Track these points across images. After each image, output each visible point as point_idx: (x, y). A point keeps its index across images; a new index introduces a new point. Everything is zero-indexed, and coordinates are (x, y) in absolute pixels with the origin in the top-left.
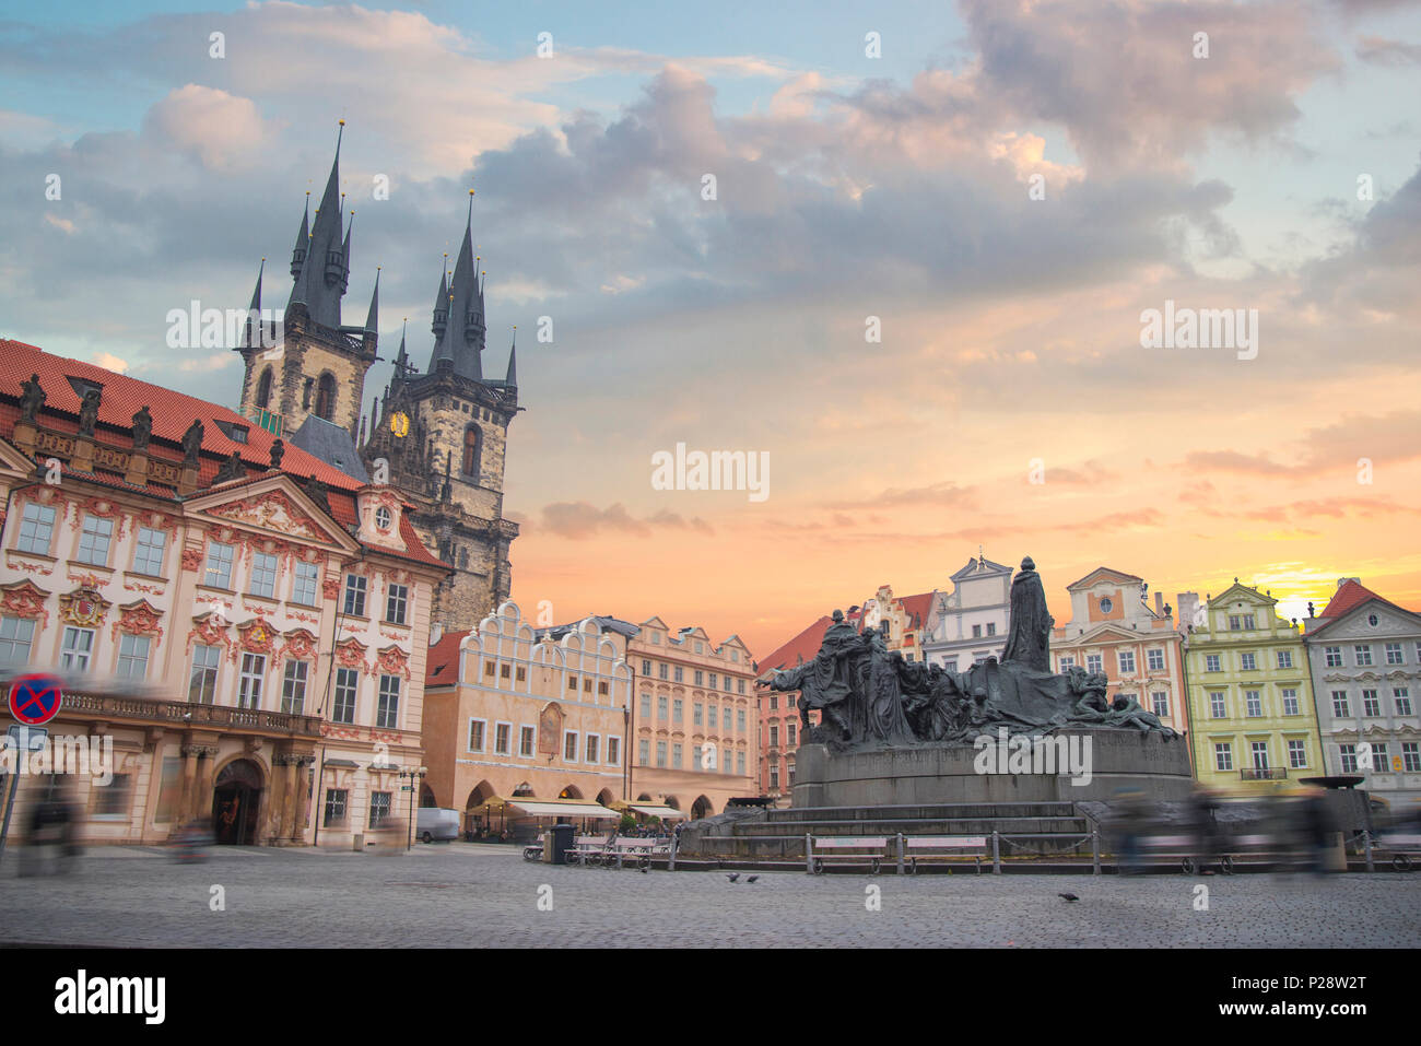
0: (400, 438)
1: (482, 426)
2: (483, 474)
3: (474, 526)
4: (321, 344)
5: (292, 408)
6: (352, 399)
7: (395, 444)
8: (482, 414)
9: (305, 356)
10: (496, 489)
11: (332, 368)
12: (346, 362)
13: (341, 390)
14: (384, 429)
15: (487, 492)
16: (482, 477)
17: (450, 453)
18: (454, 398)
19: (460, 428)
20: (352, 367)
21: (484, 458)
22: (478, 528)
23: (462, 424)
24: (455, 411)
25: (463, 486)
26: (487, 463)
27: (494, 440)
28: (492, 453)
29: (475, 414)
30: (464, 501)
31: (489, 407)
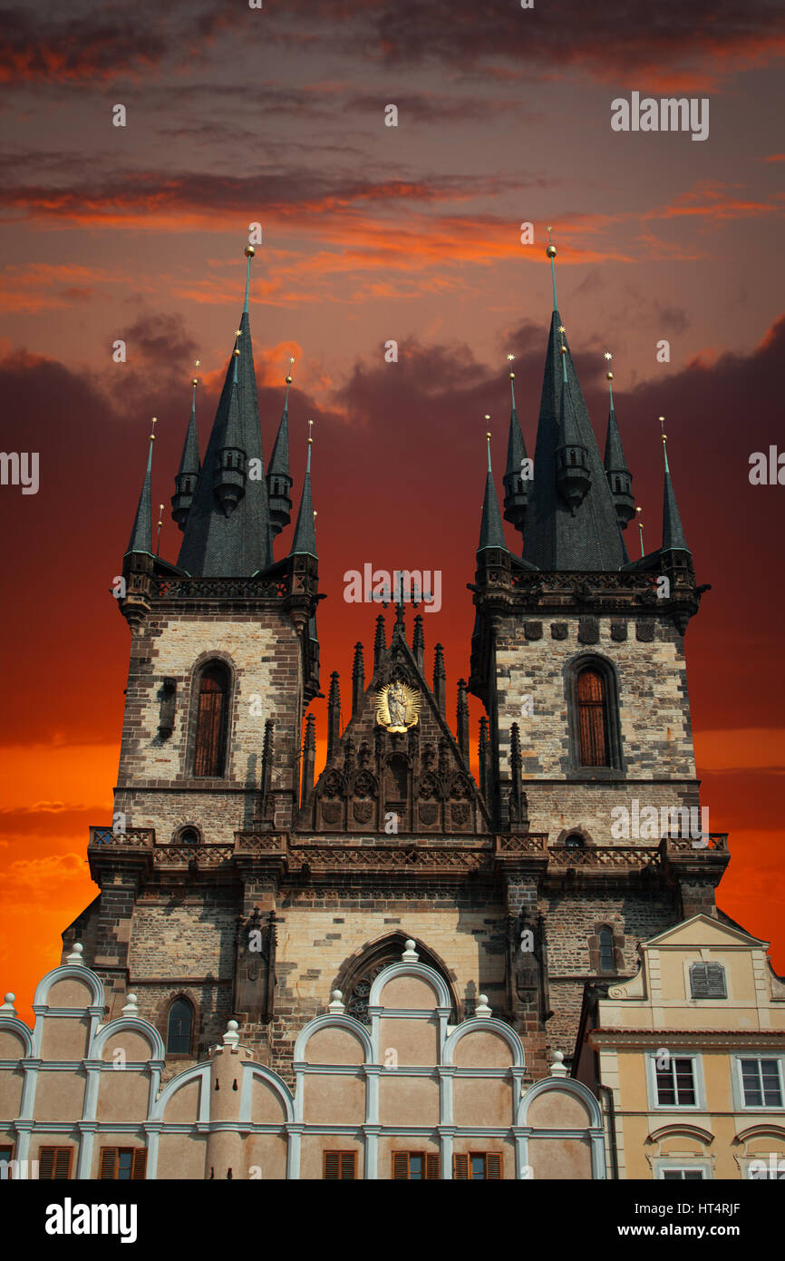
0: (400, 735)
1: (612, 655)
2: (633, 753)
3: (613, 870)
4: (190, 609)
5: (136, 742)
6: (273, 691)
7: (388, 748)
9: (158, 643)
10: (679, 776)
11: (222, 647)
12: (252, 626)
13: (244, 682)
14: (360, 727)
15: (650, 788)
16: (631, 761)
18: (524, 619)
19: (552, 675)
20: (268, 632)
21: (627, 719)
22: (626, 870)
23: (557, 663)
24: (533, 645)
25: (581, 789)
26: (638, 727)
27: (651, 673)
28: (650, 702)
29: (588, 636)
30: (588, 823)
31: (626, 611)
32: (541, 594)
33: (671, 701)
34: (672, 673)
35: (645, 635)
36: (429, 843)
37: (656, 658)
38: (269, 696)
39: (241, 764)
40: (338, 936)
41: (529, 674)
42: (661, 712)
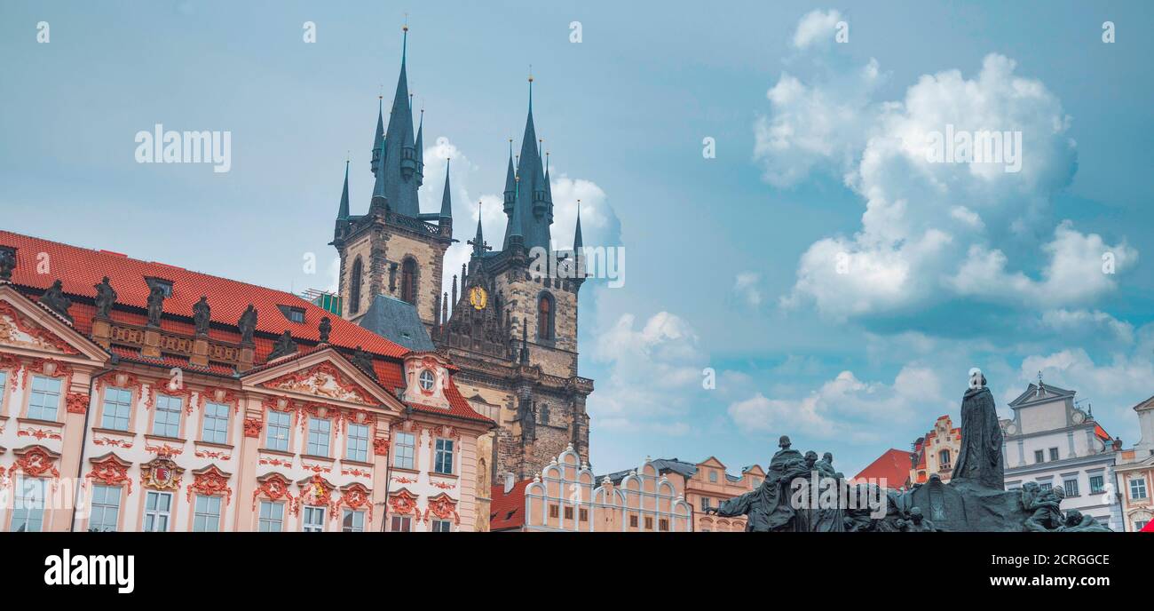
0: (479, 310)
1: (554, 293)
2: (558, 337)
3: (552, 385)
7: (475, 316)
9: (388, 244)
11: (414, 253)
12: (426, 246)
14: (464, 303)
15: (562, 353)
16: (557, 341)
17: (525, 320)
18: (526, 270)
20: (432, 250)
21: (557, 323)
22: (556, 386)
24: (528, 282)
25: (540, 349)
26: (560, 327)
27: (566, 305)
28: (565, 317)
30: (542, 363)
33: (572, 318)
34: (573, 306)
42: (568, 322)
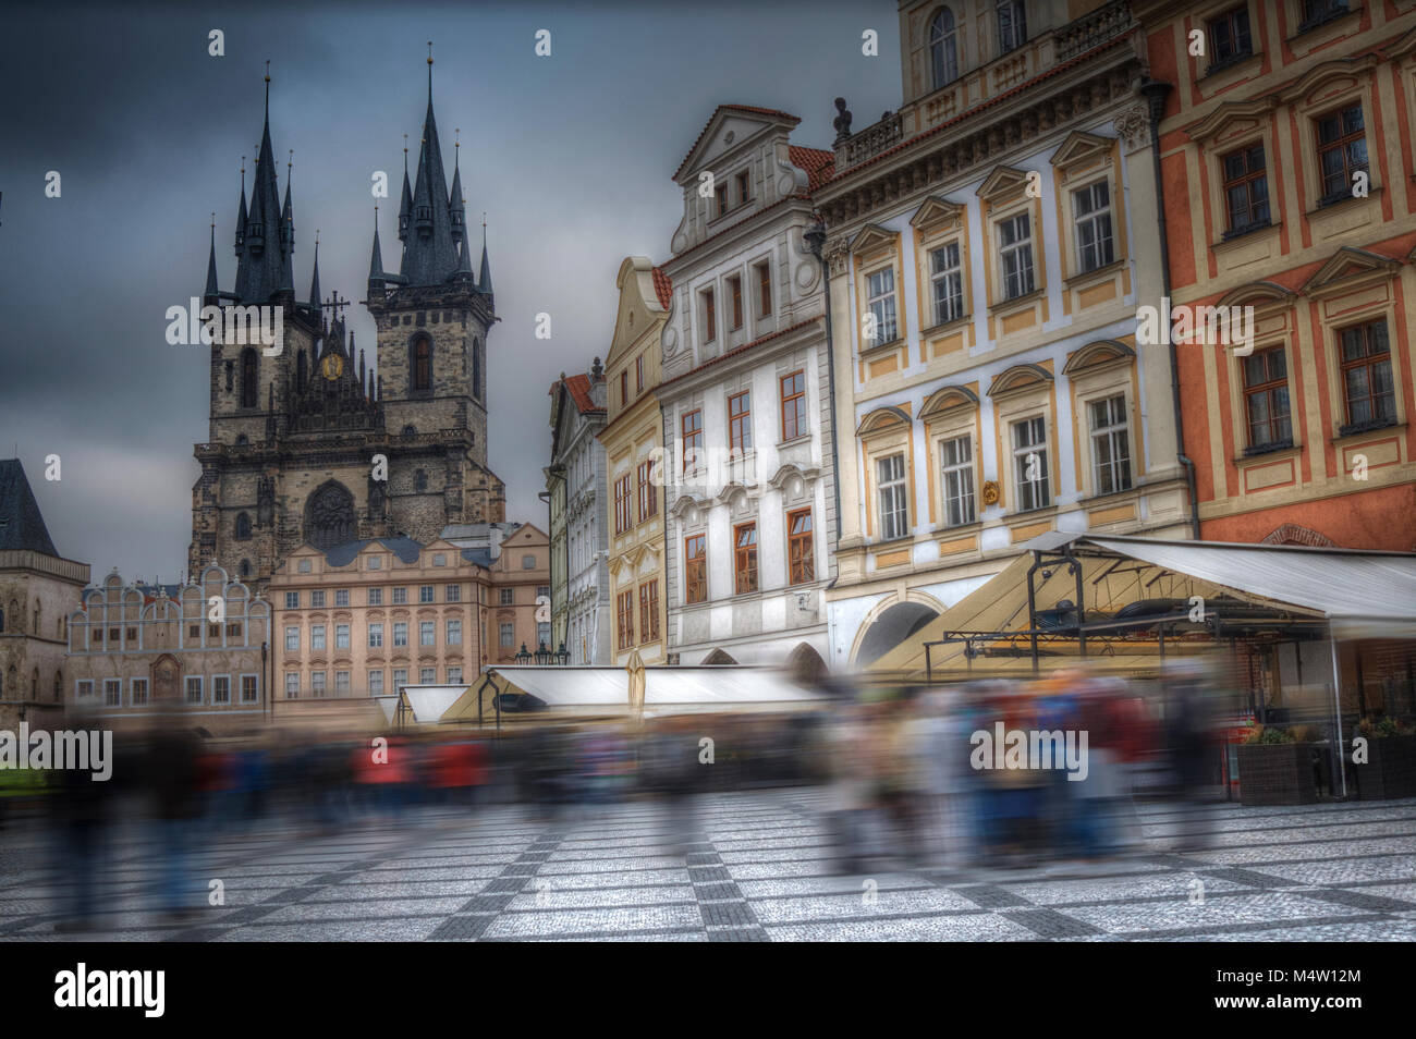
0: (334, 381)
1: (431, 331)
2: (438, 383)
5: (217, 394)
6: (275, 363)
7: (329, 388)
8: (429, 318)
10: (458, 394)
13: (263, 359)
14: (316, 378)
16: (437, 387)
18: (392, 315)
19: (402, 344)
21: (436, 366)
22: (428, 444)
23: (405, 338)
24: (394, 328)
25: (413, 403)
26: (441, 369)
27: (449, 340)
28: (447, 355)
29: (421, 321)
30: (415, 420)
31: (437, 306)
32: (397, 302)
33: (457, 354)
34: (458, 339)
35: (448, 319)
36: (345, 436)
37: (452, 332)
38: (275, 366)
39: (263, 401)
40: (306, 482)
41: (392, 345)
42: (452, 361)
